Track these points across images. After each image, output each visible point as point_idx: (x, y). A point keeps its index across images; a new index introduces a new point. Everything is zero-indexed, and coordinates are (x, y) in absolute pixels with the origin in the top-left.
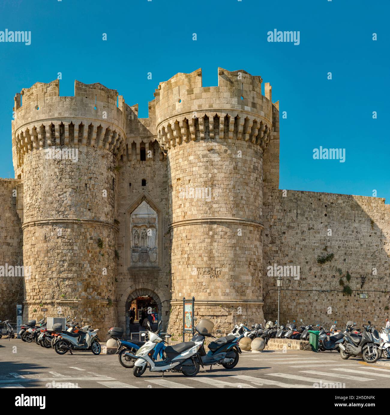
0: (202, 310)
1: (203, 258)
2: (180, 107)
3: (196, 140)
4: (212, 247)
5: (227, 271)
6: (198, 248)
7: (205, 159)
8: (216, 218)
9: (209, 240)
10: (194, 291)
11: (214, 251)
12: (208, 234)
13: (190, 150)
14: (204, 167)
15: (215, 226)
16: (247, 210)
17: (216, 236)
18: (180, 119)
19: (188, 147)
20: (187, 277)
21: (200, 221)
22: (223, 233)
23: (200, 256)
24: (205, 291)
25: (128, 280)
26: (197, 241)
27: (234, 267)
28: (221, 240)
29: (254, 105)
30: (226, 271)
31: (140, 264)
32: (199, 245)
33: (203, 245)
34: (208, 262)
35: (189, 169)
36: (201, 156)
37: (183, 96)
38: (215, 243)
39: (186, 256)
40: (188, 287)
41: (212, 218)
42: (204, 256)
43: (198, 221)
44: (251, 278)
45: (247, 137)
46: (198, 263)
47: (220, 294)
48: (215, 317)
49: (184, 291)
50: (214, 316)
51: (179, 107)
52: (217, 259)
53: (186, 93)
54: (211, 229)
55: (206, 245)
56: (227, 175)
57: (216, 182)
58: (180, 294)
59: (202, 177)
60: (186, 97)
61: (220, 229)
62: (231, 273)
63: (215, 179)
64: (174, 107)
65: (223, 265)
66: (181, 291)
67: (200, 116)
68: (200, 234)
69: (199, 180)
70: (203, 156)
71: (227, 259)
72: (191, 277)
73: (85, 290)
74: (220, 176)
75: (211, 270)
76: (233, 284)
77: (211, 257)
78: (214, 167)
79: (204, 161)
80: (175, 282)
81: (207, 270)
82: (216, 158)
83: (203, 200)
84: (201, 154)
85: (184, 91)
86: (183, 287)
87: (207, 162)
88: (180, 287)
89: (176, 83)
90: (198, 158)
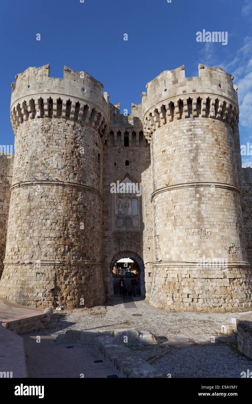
0: (194, 272)
1: (191, 219)
2: (166, 94)
3: (179, 118)
4: (200, 208)
5: (218, 232)
6: (185, 209)
7: (190, 133)
8: (202, 181)
9: (197, 202)
10: (183, 252)
11: (202, 213)
12: (195, 197)
13: (175, 127)
14: (189, 139)
15: (202, 189)
17: (203, 198)
18: (166, 104)
19: (172, 125)
20: (175, 238)
21: (187, 185)
22: (210, 195)
23: (188, 217)
24: (196, 252)
25: (113, 243)
26: (184, 203)
27: (224, 228)
28: (209, 202)
29: (229, 93)
30: (216, 231)
31: (124, 229)
32: (186, 207)
33: (190, 207)
34: (197, 223)
35: (175, 141)
36: (185, 131)
37: (169, 86)
38: (203, 205)
39: (173, 218)
40: (176, 248)
41: (198, 182)
42: (192, 217)
43: (184, 185)
44: (239, 240)
45: (225, 118)
46: (187, 223)
47: (212, 255)
48: (209, 280)
50: (208, 278)
52: (205, 219)
53: (172, 83)
54: (197, 192)
55: (193, 207)
56: (210, 145)
57: (200, 150)
59: (187, 147)
60: (172, 86)
61: (207, 192)
62: (222, 234)
63: (200, 148)
64: (160, 95)
65: (213, 226)
66: (169, 252)
67: (185, 99)
68: (187, 197)
69: (184, 149)
70: (188, 131)
71: (216, 220)
72: (179, 238)
73: (69, 250)
74: (203, 146)
75: (201, 231)
76: (224, 245)
77: (200, 218)
78: (198, 138)
79: (189, 134)
80: (161, 243)
81: (196, 230)
82: (199, 131)
83: (189, 165)
84: (185, 129)
85: (169, 83)
86: (171, 249)
87: (192, 135)
88: (167, 248)
89: (162, 79)
90: (183, 132)
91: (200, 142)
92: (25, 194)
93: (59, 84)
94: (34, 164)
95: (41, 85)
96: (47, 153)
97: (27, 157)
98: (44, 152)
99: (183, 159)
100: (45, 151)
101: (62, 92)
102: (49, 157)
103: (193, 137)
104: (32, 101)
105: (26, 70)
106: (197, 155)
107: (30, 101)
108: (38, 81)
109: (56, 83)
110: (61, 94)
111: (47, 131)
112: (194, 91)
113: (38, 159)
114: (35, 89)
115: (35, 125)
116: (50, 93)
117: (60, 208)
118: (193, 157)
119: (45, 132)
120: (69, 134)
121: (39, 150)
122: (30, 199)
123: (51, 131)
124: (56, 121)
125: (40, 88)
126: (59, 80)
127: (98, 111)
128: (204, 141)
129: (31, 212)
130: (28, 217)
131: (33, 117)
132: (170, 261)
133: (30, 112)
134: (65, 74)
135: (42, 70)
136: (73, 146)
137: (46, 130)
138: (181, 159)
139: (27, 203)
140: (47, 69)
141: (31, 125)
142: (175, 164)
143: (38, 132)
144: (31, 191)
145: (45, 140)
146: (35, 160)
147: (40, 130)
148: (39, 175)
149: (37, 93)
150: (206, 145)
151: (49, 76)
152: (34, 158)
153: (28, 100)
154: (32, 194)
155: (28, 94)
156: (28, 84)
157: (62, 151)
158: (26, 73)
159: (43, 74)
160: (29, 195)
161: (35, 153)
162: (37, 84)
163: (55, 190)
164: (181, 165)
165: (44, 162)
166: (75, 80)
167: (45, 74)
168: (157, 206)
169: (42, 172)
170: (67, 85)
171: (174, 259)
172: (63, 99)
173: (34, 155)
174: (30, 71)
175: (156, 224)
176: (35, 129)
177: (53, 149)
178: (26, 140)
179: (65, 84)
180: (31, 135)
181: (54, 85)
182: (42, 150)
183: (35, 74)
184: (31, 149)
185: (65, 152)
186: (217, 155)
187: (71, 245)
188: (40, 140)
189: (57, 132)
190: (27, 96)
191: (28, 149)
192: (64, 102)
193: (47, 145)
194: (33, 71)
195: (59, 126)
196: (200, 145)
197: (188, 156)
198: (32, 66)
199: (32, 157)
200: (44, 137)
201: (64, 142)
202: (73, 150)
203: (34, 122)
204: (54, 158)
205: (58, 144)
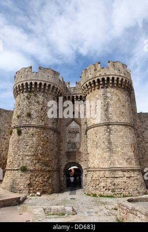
0: (107, 174)
3: (98, 89)
4: (110, 137)
5: (120, 150)
7: (104, 96)
8: (111, 122)
9: (108, 134)
10: (101, 162)
11: (111, 140)
12: (107, 131)
13: (96, 93)
14: (104, 99)
15: (111, 126)
16: (126, 118)
17: (111, 132)
18: (91, 81)
20: (97, 154)
22: (115, 130)
23: (104, 142)
24: (108, 162)
26: (101, 135)
27: (124, 148)
28: (115, 133)
29: (125, 74)
31: (71, 150)
32: (102, 137)
33: (104, 137)
34: (108, 146)
37: (92, 72)
38: (111, 135)
39: (95, 143)
40: (97, 160)
41: (109, 122)
42: (106, 142)
43: (101, 124)
44: (133, 154)
45: (123, 87)
46: (103, 146)
47: (117, 163)
48: (115, 178)
49: (95, 163)
51: (90, 77)
52: (113, 143)
54: (108, 128)
55: (106, 137)
56: (115, 102)
57: (110, 105)
58: (93, 165)
59: (103, 103)
60: (94, 72)
61: (114, 128)
62: (122, 151)
64: (88, 77)
65: (117, 147)
67: (100, 78)
68: (103, 131)
71: (119, 143)
72: (99, 154)
73: (38, 162)
74: (111, 102)
75: (110, 150)
76: (124, 157)
77: (110, 143)
78: (108, 99)
80: (89, 157)
81: (108, 150)
82: (109, 95)
83: (104, 113)
84: (101, 94)
85: (93, 70)
86: (94, 161)
89: (89, 68)
90: (100, 96)
93: (36, 75)
94: (22, 116)
95: (27, 76)
96: (29, 110)
97: (19, 113)
103: (106, 98)
106: (108, 107)
107: (21, 84)
108: (26, 74)
110: (37, 80)
112: (105, 74)
114: (24, 78)
116: (31, 80)
117: (34, 139)
118: (106, 109)
119: (28, 100)
120: (40, 99)
123: (31, 99)
125: (26, 78)
126: (36, 73)
127: (56, 86)
128: (111, 100)
131: (23, 92)
133: (21, 90)
134: (39, 70)
136: (42, 106)
137: (29, 98)
140: (30, 68)
143: (25, 99)
145: (28, 104)
149: (25, 80)
150: (113, 102)
151: (31, 72)
152: (22, 113)
156: (21, 76)
159: (28, 71)
162: (25, 76)
170: (40, 75)
171: (96, 166)
172: (37, 82)
174: (22, 70)
177: (32, 108)
182: (26, 108)
183: (24, 71)
185: (38, 109)
186: (119, 107)
187: (39, 159)
189: (34, 99)
190: (20, 82)
192: (38, 84)
196: (109, 102)
203: (23, 95)
204: (32, 113)
205: (34, 105)
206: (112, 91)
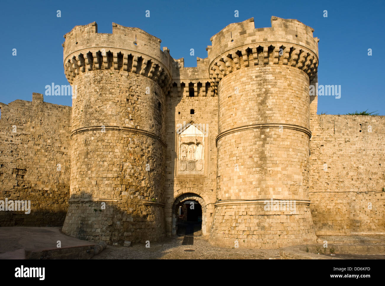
0: (251, 210)
1: (254, 158)
8: (269, 123)
10: (242, 190)
11: (266, 152)
13: (243, 74)
14: (257, 84)
19: (240, 73)
20: (235, 177)
23: (251, 157)
24: (255, 190)
25: (176, 185)
28: (274, 142)
35: (242, 87)
36: (254, 77)
38: (267, 145)
40: (236, 188)
49: (232, 191)
55: (257, 147)
57: (270, 94)
59: (255, 91)
61: (273, 133)
63: (269, 92)
66: (228, 191)
69: (252, 94)
70: (256, 77)
74: (274, 91)
78: (268, 84)
79: (258, 80)
80: (221, 183)
81: (258, 169)
83: (256, 108)
85: (237, 33)
86: (230, 188)
87: (261, 80)
88: (227, 187)
89: (228, 31)
90: (251, 78)
91: (270, 87)
92: (82, 140)
93: (108, 39)
94: (89, 112)
95: (89, 40)
96: (101, 102)
97: (81, 107)
98: (98, 101)
99: (249, 103)
100: (98, 99)
101: (112, 45)
102: (103, 105)
103: (263, 82)
104: (81, 56)
105: (73, 29)
106: (266, 98)
107: (79, 56)
108: (85, 37)
109: (104, 38)
110: (111, 48)
111: (100, 82)
112: (265, 39)
113: (92, 107)
114: (83, 44)
115: (86, 77)
116: (99, 47)
118: (261, 100)
119: (97, 83)
120: (123, 83)
121: (93, 99)
122: (86, 143)
123: (104, 81)
124: (108, 73)
125: (88, 44)
126: (107, 35)
128: (274, 85)
129: (89, 155)
130: (86, 160)
131: (84, 71)
132: (229, 199)
133: (81, 66)
134: (114, 30)
135: (88, 27)
136: (127, 94)
137: (98, 80)
138: (247, 103)
139: (84, 147)
140: (93, 26)
141: (83, 78)
142: (240, 108)
143: (91, 83)
144: (87, 136)
145: (98, 90)
146: (89, 108)
147: (92, 82)
148: (93, 121)
149: (85, 48)
150: (277, 89)
151: (96, 32)
152: (88, 107)
153: (77, 55)
154: (88, 138)
155: (76, 49)
156: (76, 41)
157: (117, 99)
158: (73, 32)
159: (89, 31)
160: (86, 140)
161: (89, 102)
162: (84, 40)
163: (111, 134)
164: (247, 109)
165: (98, 109)
166: (125, 35)
167: (92, 30)
168: (220, 149)
169: (97, 118)
170: (116, 39)
171: (233, 197)
172: (113, 52)
173: (88, 104)
174: (77, 30)
175: (219, 166)
176: (87, 81)
177: (106, 97)
178: (80, 91)
179: (114, 38)
180: (84, 87)
181: (102, 40)
182: (96, 99)
183: (82, 31)
184: (85, 99)
185: (120, 100)
188: (93, 90)
189: (110, 82)
190: (76, 51)
191: (82, 99)
192: (115, 55)
193: (101, 94)
194: (79, 29)
195: (112, 76)
196: (269, 90)
197: (256, 99)
198: (79, 25)
199: (86, 106)
200: (97, 88)
201: (118, 91)
202: (128, 98)
203: (86, 75)
204: (108, 107)
205: (111, 93)
206: (277, 71)
